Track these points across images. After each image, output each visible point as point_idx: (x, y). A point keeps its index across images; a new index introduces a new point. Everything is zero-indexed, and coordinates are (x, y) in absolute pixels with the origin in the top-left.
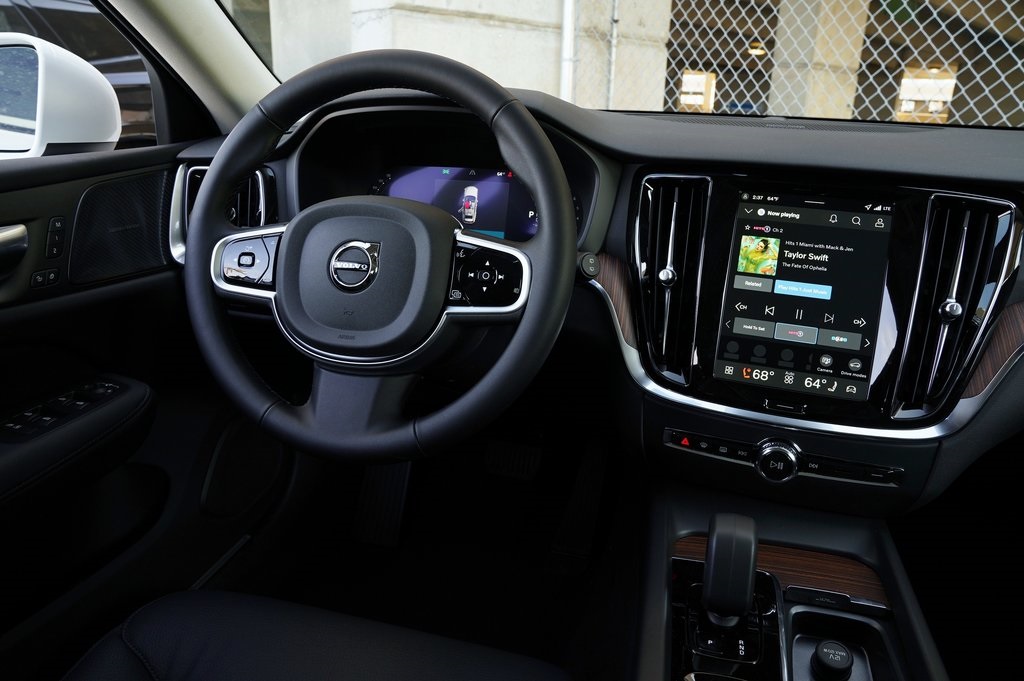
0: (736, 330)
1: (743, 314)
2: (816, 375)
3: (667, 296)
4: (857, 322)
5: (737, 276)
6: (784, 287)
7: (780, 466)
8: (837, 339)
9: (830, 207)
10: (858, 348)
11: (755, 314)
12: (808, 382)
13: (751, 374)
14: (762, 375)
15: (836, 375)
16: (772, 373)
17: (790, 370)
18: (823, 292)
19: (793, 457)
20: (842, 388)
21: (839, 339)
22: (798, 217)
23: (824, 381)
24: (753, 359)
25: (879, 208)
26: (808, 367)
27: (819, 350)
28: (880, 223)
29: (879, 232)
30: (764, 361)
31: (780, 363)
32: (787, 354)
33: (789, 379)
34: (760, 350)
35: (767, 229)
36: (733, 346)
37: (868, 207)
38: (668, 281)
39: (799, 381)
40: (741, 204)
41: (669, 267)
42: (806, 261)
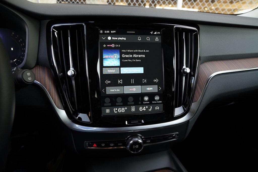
0: (107, 93)
1: (109, 85)
2: (143, 105)
3: (74, 82)
4: (155, 81)
5: (103, 69)
6: (125, 71)
7: (137, 146)
8: (149, 89)
9: (138, 34)
10: (157, 91)
11: (115, 84)
12: (141, 109)
13: (117, 110)
14: (122, 110)
15: (151, 104)
16: (126, 108)
17: (133, 105)
18: (140, 70)
19: (140, 141)
20: (153, 108)
21: (150, 89)
22: (125, 39)
23: (147, 107)
24: (117, 104)
25: (156, 33)
26: (140, 103)
27: (142, 95)
28: (157, 39)
29: (157, 43)
30: (122, 104)
31: (129, 103)
32: (131, 99)
33: (133, 109)
34: (119, 100)
35: (113, 46)
36: (107, 100)
37: (152, 33)
38: (73, 76)
39: (137, 109)
40: (100, 35)
41: (72, 68)
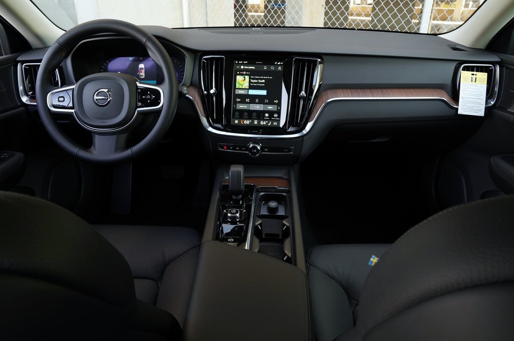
0: (237, 108)
1: (239, 102)
2: (264, 120)
3: (214, 98)
4: (275, 101)
5: (236, 90)
6: (252, 92)
7: (255, 151)
8: (269, 108)
9: (264, 64)
10: (276, 110)
11: (243, 102)
12: (262, 123)
13: (243, 122)
14: (247, 122)
15: (270, 119)
16: (250, 121)
17: (256, 119)
18: (264, 92)
19: (259, 148)
20: (272, 123)
21: (270, 108)
22: (254, 68)
23: (267, 122)
24: (244, 117)
25: (279, 63)
26: (261, 118)
27: (264, 112)
28: (280, 68)
29: (279, 71)
30: (247, 117)
31: (253, 117)
32: (255, 114)
33: (256, 122)
34: (246, 114)
35: (245, 73)
36: (237, 114)
37: (276, 63)
38: (213, 93)
39: (259, 123)
40: (235, 65)
41: (214, 88)
42: (258, 83)
